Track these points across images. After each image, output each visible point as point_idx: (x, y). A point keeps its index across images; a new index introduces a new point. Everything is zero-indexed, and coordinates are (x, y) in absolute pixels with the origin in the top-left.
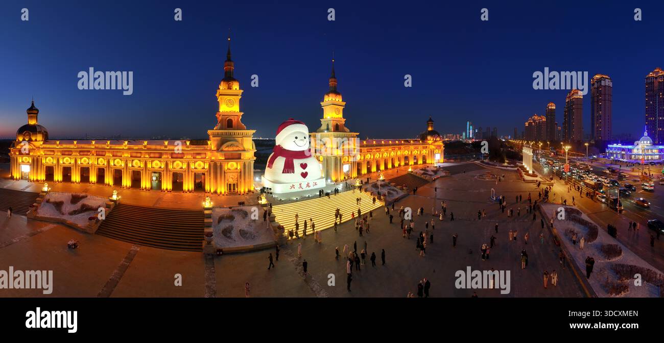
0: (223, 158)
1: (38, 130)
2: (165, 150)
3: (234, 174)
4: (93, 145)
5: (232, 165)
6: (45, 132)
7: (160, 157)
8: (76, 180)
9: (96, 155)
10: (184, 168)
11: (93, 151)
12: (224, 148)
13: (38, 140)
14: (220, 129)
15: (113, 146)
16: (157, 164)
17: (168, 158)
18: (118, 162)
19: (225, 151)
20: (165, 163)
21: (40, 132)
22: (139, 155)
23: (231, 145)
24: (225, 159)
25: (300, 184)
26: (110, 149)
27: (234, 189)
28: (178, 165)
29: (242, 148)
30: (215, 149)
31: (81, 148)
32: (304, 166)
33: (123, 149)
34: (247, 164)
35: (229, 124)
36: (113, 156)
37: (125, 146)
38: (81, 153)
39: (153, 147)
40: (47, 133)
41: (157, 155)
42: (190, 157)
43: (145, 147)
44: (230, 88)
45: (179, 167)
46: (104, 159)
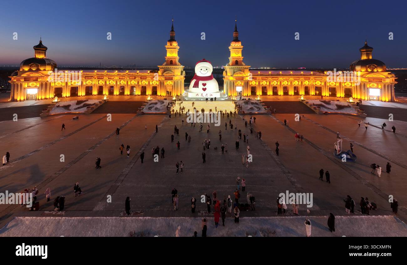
0: (164, 79)
1: (47, 63)
2: (137, 75)
3: (170, 87)
4: (95, 73)
5: (170, 83)
6: (54, 64)
7: (135, 79)
8: (82, 94)
9: (98, 79)
10: (147, 84)
11: (96, 76)
12: (164, 74)
13: (47, 69)
14: (165, 65)
15: (109, 74)
16: (134, 82)
17: (139, 79)
18: (112, 82)
19: (165, 76)
20: (137, 82)
21: (49, 64)
22: (124, 78)
23: (168, 73)
24: (165, 80)
25: (202, 94)
26: (107, 75)
27: (170, 94)
28: (144, 82)
29: (173, 75)
30: (161, 75)
31: (87, 75)
32: (204, 85)
33: (115, 75)
34: (176, 82)
35: (171, 63)
36: (109, 79)
37: (116, 73)
38: (86, 78)
39: (131, 74)
40: (56, 64)
41: (133, 78)
42: (149, 78)
43: (127, 73)
44: (171, 45)
45: (145, 84)
46: (103, 81)
